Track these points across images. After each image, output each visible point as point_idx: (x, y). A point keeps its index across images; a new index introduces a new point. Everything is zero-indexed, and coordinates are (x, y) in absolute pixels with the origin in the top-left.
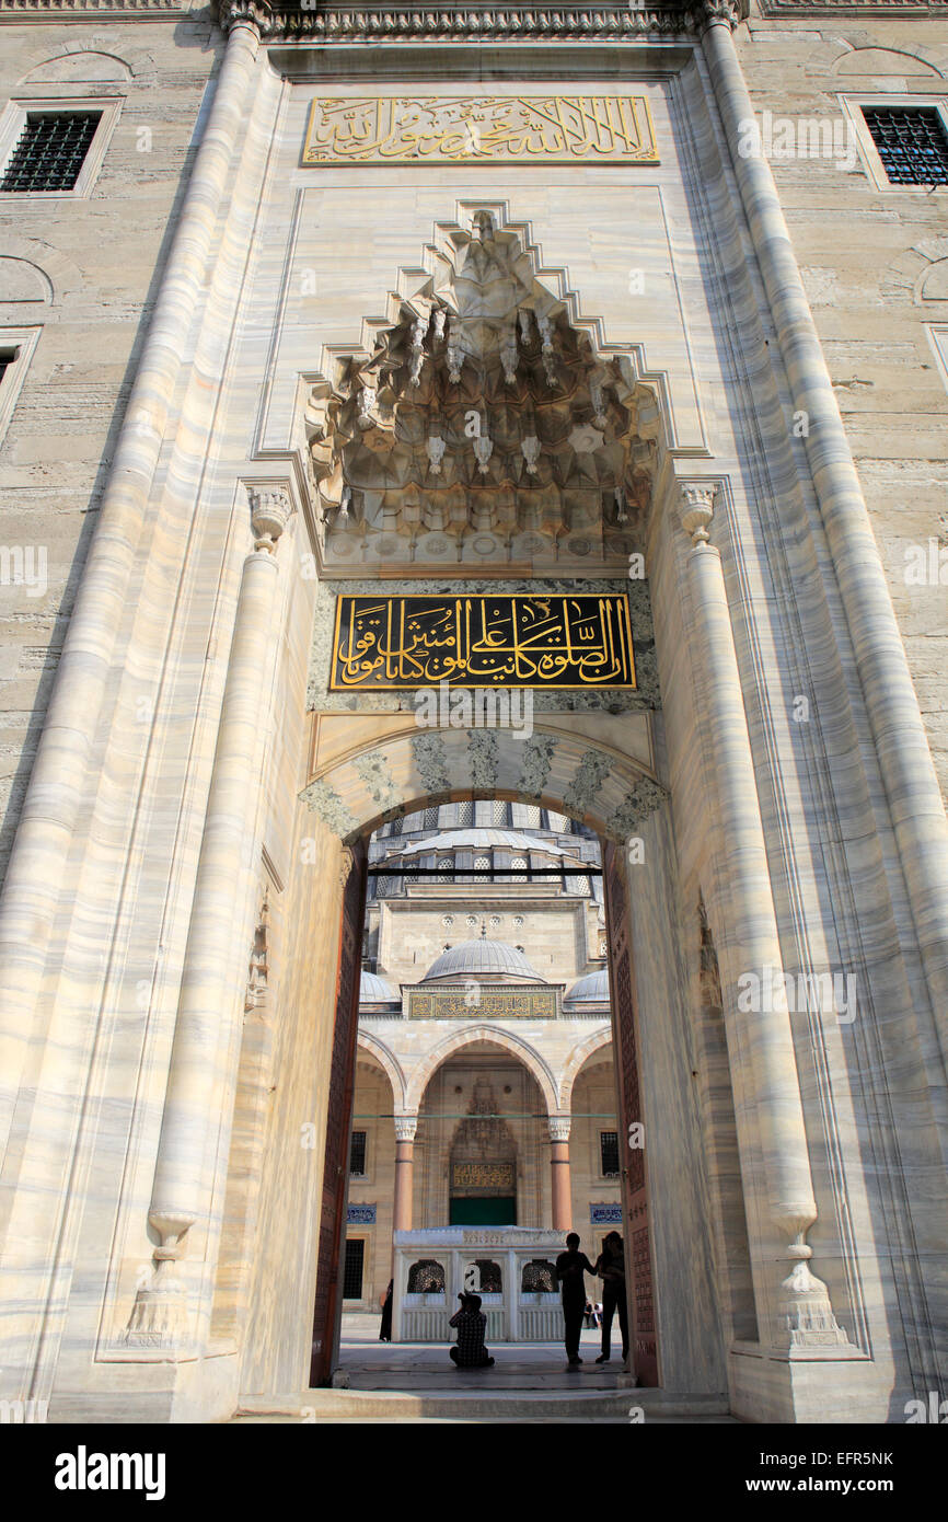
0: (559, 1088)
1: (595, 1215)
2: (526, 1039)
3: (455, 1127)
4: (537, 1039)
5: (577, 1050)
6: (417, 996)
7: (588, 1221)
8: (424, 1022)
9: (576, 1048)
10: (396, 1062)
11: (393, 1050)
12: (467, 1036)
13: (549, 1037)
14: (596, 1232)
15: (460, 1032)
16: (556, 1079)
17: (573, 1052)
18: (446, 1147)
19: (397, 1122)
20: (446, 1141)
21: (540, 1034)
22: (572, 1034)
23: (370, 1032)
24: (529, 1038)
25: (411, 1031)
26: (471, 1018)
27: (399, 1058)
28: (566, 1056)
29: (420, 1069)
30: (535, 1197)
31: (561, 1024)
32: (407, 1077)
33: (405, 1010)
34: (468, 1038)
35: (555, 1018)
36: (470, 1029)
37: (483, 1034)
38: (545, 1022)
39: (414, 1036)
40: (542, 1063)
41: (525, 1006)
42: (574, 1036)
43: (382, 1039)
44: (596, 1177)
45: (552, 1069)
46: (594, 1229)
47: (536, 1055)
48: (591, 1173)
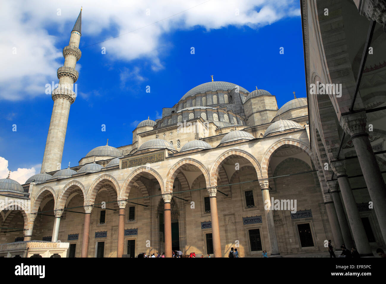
0: (165, 184)
1: (203, 226)
2: (155, 169)
3: (159, 201)
4: (158, 169)
5: (171, 170)
6: (124, 161)
7: (201, 228)
8: (125, 169)
9: (170, 169)
10: (118, 183)
11: (117, 180)
12: (138, 171)
13: (162, 167)
14: (203, 232)
15: (136, 171)
16: (164, 181)
17: (169, 171)
18: (157, 208)
19: (118, 203)
20: (156, 207)
21: (159, 167)
22: (169, 165)
23: (111, 175)
24: (155, 168)
25: (122, 173)
26: (139, 165)
27: (119, 182)
28: (167, 173)
29: (124, 185)
30: (183, 222)
31: (165, 162)
32: (120, 187)
33: (120, 167)
34: (138, 172)
35: (163, 160)
36: (139, 169)
37: (142, 170)
38: (160, 162)
39: (123, 174)
40: (160, 176)
41: (155, 158)
42: (170, 165)
43: (114, 177)
44: (203, 213)
45: (163, 178)
46: (203, 231)
47: (158, 174)
48: (201, 211)
